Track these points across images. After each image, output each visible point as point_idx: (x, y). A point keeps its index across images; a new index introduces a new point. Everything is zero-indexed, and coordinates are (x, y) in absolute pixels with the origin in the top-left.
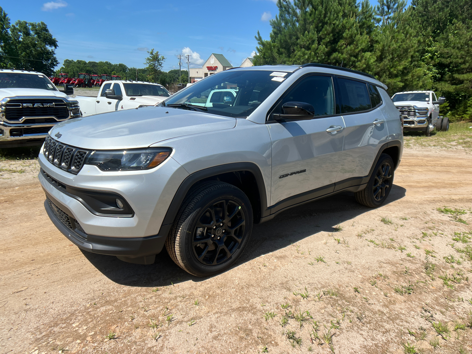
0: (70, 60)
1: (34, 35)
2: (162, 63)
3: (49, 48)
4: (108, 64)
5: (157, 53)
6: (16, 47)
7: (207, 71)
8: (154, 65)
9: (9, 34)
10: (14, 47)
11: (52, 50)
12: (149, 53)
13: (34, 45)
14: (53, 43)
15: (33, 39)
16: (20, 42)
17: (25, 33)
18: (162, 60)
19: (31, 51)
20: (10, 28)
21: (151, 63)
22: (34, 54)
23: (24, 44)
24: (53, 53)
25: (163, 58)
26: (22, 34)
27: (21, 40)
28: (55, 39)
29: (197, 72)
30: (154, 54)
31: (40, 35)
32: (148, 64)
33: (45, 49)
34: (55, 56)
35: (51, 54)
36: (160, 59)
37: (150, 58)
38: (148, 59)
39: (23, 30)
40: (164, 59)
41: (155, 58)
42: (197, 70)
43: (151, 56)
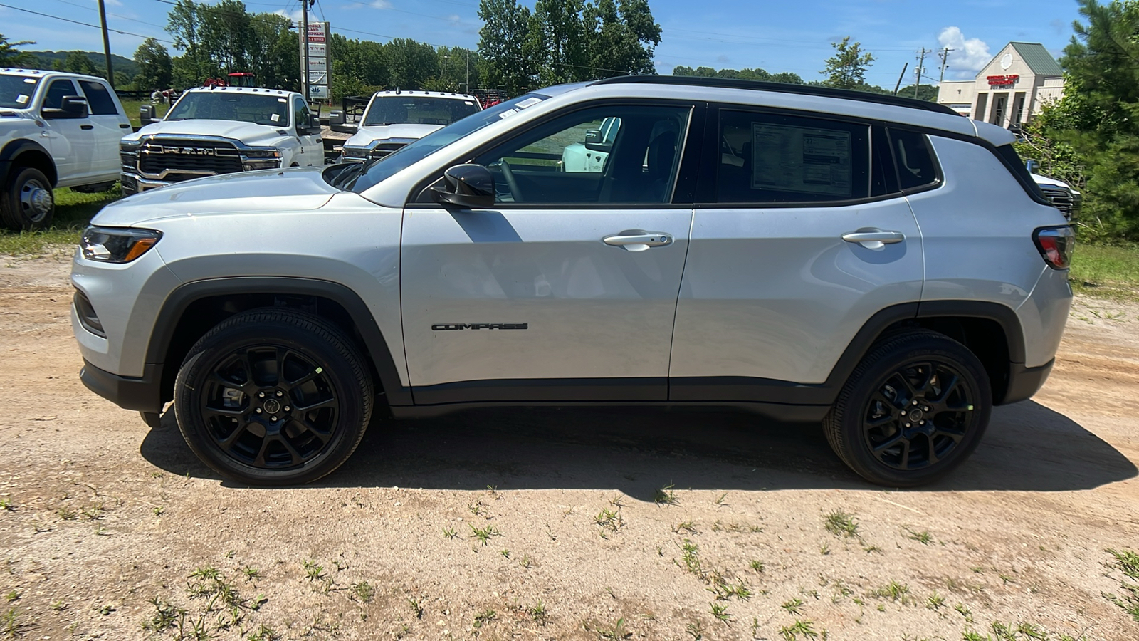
0: (684, 67)
1: (623, 20)
2: (863, 70)
3: (644, 45)
4: (760, 75)
5: (856, 47)
6: (588, 43)
7: (986, 88)
8: (844, 74)
9: (580, 22)
10: (583, 45)
11: (649, 48)
12: (837, 48)
13: (619, 40)
14: (653, 34)
15: (618, 28)
16: (595, 35)
17: (608, 16)
18: (866, 63)
19: (611, 52)
20: (583, 9)
21: (838, 71)
22: (615, 57)
23: (601, 38)
24: (650, 54)
25: (869, 59)
26: (601, 20)
27: (598, 30)
28: (658, 25)
29: (960, 91)
30: (847, 48)
31: (633, 19)
32: (829, 74)
33: (637, 47)
34: (652, 60)
35: (644, 58)
36: (861, 60)
37: (837, 58)
38: (833, 62)
39: (604, 12)
40: (871, 60)
41: (850, 59)
42: (960, 86)
43: (840, 53)
